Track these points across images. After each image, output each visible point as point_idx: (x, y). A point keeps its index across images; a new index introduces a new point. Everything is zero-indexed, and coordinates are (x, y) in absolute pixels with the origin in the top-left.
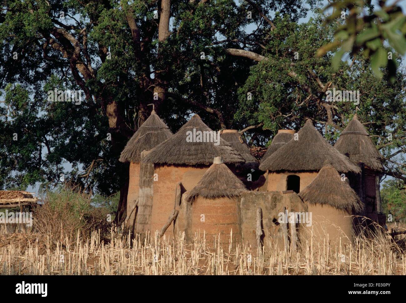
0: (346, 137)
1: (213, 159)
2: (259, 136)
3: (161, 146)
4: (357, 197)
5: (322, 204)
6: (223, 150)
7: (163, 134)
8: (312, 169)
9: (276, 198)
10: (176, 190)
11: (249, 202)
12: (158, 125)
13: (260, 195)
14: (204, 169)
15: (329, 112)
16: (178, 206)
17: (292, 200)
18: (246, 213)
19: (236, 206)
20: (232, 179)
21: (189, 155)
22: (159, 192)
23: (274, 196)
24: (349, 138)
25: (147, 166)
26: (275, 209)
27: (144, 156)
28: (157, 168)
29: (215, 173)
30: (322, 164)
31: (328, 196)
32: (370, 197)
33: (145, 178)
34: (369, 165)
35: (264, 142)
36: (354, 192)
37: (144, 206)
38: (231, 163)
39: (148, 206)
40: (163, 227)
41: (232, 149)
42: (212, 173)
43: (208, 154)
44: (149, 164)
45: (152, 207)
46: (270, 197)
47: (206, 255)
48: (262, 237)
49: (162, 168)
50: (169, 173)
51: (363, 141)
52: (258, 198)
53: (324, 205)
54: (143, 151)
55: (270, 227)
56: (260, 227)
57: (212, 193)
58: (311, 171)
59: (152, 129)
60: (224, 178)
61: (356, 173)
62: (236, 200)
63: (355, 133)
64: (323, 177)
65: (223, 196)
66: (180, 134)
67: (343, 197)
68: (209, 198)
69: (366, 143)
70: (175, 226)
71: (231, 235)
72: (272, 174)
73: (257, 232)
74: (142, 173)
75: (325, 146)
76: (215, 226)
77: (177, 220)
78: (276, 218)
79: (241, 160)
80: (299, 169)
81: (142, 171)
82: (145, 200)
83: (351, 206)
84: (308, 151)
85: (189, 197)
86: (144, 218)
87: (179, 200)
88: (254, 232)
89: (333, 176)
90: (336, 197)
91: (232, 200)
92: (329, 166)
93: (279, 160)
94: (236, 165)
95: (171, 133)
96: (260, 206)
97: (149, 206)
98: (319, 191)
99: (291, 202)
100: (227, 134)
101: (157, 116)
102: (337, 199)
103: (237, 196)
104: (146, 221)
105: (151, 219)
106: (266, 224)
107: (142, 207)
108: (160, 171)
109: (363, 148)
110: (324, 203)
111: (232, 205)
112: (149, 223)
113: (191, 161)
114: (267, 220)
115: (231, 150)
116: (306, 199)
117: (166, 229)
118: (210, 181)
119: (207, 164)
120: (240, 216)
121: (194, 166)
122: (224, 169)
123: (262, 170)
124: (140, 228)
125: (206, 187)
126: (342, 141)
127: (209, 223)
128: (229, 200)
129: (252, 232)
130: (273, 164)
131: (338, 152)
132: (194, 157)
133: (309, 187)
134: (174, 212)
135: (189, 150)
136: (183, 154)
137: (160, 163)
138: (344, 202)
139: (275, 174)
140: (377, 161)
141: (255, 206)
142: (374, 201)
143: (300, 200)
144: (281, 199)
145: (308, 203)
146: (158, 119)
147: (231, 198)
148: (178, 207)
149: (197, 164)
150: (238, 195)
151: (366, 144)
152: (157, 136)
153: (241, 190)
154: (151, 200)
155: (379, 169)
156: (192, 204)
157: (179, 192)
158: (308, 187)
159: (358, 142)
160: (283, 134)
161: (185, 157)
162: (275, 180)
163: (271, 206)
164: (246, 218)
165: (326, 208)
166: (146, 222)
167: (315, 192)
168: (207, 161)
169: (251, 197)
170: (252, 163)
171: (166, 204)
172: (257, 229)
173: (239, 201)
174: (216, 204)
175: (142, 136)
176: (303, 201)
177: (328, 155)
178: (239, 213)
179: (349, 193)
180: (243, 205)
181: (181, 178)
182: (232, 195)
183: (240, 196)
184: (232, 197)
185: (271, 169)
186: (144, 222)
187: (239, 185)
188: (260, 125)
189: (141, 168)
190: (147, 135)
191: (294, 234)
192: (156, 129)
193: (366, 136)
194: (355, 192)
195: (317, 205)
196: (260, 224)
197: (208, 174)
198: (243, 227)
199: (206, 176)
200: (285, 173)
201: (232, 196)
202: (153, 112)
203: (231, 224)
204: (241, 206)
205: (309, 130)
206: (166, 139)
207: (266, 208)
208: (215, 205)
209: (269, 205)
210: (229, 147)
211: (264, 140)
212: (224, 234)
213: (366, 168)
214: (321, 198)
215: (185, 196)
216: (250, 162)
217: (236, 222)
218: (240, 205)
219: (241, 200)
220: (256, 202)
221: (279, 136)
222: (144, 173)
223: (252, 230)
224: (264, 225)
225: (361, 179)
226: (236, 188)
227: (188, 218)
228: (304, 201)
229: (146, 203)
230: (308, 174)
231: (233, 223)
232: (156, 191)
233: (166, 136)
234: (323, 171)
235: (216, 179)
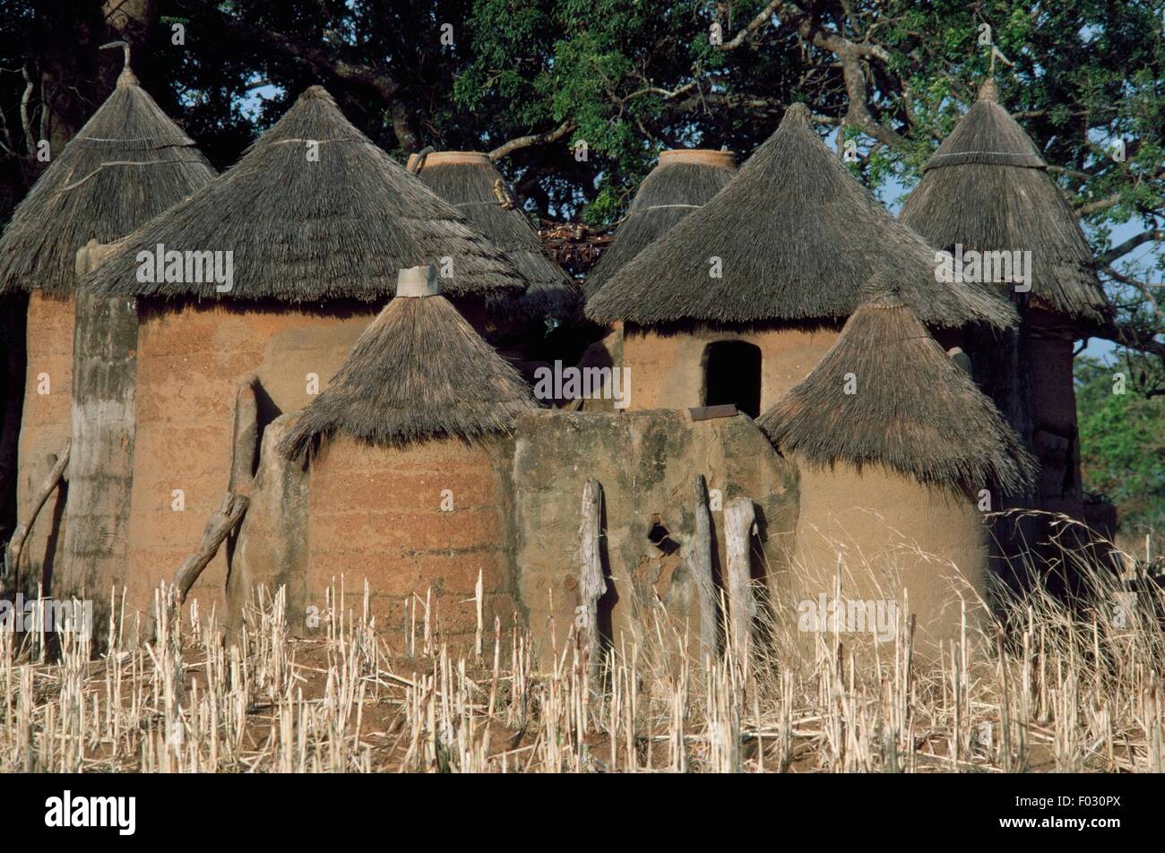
0: (947, 176)
1: (396, 274)
2: (548, 180)
3: (165, 223)
4: (1006, 427)
5: (859, 461)
6: (433, 236)
7: (172, 172)
8: (814, 312)
9: (661, 439)
10: (237, 409)
11: (549, 455)
12: (149, 133)
13: (593, 426)
14: (354, 322)
15: (854, 76)
16: (248, 477)
17: (733, 448)
18: (535, 504)
19: (497, 476)
20: (477, 362)
21: (293, 260)
22: (159, 419)
23: (654, 431)
24: (964, 182)
25: (107, 307)
26: (657, 486)
27: (94, 267)
28: (152, 318)
29: (403, 337)
30: (855, 293)
31: (882, 430)
32: (1054, 430)
33: (96, 359)
34: (1047, 293)
35: (565, 206)
36: (993, 409)
37: (93, 479)
38: (470, 294)
39: (110, 479)
40: (183, 568)
41: (471, 234)
42: (392, 336)
43: (369, 256)
44: (114, 302)
45: (129, 482)
46: (637, 438)
47: (381, 685)
48: (606, 604)
49: (171, 318)
50: (205, 338)
51: (1023, 193)
52: (589, 439)
53: (866, 467)
54: (85, 244)
55: (637, 562)
56: (596, 564)
57: (393, 419)
58: (808, 324)
59: (125, 150)
60: (444, 356)
61: (997, 329)
62: (496, 451)
63: (988, 162)
64: (862, 347)
65: (440, 434)
66: (250, 171)
67: (948, 430)
68: (380, 443)
69: (1035, 201)
70: (234, 563)
71: (479, 597)
72: (638, 338)
73: (583, 583)
74: (83, 338)
75: (865, 215)
76: (408, 559)
77: (242, 535)
78: (663, 523)
79: (509, 281)
80: (759, 313)
81: (84, 330)
82: (96, 454)
83: (982, 468)
84: (795, 239)
85: (295, 436)
86: (94, 530)
87: (251, 453)
88: (572, 586)
89: (906, 342)
90: (917, 432)
91: (476, 451)
92: (888, 301)
93: (669, 276)
94: (489, 299)
95: (202, 169)
96: (597, 474)
97: (117, 479)
98: (843, 407)
99: (729, 455)
100: (445, 169)
101: (144, 94)
102: (923, 438)
103: (498, 431)
104: (104, 542)
105: (126, 533)
106: (623, 548)
107: (87, 484)
108: (166, 331)
109: (1021, 224)
110: (869, 458)
111: (477, 470)
112: (118, 549)
113: (301, 284)
114: (626, 531)
115: (469, 239)
116: (792, 440)
117: (196, 577)
118: (386, 371)
119: (367, 300)
120: (512, 518)
121: (310, 307)
122: (444, 318)
123: (597, 320)
124: (76, 573)
125: (365, 397)
126: (933, 193)
127: (380, 549)
128: (464, 448)
129: (562, 584)
130: (643, 295)
131: (920, 239)
132: (311, 268)
133: (801, 392)
134: (227, 501)
135: (289, 239)
136: (266, 258)
137: (165, 297)
138: (951, 451)
139: (652, 337)
140: (1082, 276)
141: (574, 475)
142: (1071, 445)
143: (766, 446)
144: (682, 445)
145: (800, 459)
146: (148, 106)
147: (475, 444)
148: (244, 482)
149: (324, 296)
150: (504, 427)
151: (1035, 207)
152: (145, 179)
153: (513, 406)
154: (123, 454)
155: (1090, 312)
156: (305, 468)
157: (248, 420)
158: (796, 390)
159: (999, 198)
160: (680, 167)
161: (273, 270)
162: (654, 362)
163: (642, 475)
164: (537, 526)
165: (875, 475)
166: (105, 548)
167: (829, 410)
168: (367, 285)
169: (558, 434)
170: (552, 292)
171: (190, 468)
172: (585, 570)
173: (508, 452)
174: (409, 465)
175: (78, 179)
176: (776, 448)
177: (878, 252)
178: (508, 503)
179: (970, 413)
180: (524, 471)
181: (257, 359)
182: (479, 428)
183: (512, 431)
184: (476, 436)
185: (636, 316)
186: (91, 548)
187: (504, 384)
188: (559, 132)
189: (78, 319)
190: (100, 177)
191: (741, 590)
192: (141, 151)
193: (1034, 173)
194: (998, 408)
195: (840, 465)
196: (596, 550)
197: (377, 339)
198: (524, 561)
199: (363, 351)
200: (697, 333)
201: (479, 434)
202: (126, 79)
203: (474, 550)
204: (515, 475)
205: (796, 149)
206: (188, 193)
207: (622, 480)
208: (406, 474)
209: (631, 468)
210: (457, 225)
211: (569, 199)
212: (450, 592)
213: (1036, 309)
214: (856, 437)
215: (274, 434)
216: (543, 287)
217: (496, 543)
218: (510, 468)
219: (514, 449)
220: (577, 455)
221: (663, 175)
222: (93, 338)
223: (561, 576)
224: (614, 556)
225: (1015, 356)
226: (493, 397)
227: (289, 528)
228: (782, 448)
229: (102, 467)
230: (794, 336)
231: (483, 547)
232: (148, 416)
233: (185, 182)
234: (863, 321)
235: (406, 359)
